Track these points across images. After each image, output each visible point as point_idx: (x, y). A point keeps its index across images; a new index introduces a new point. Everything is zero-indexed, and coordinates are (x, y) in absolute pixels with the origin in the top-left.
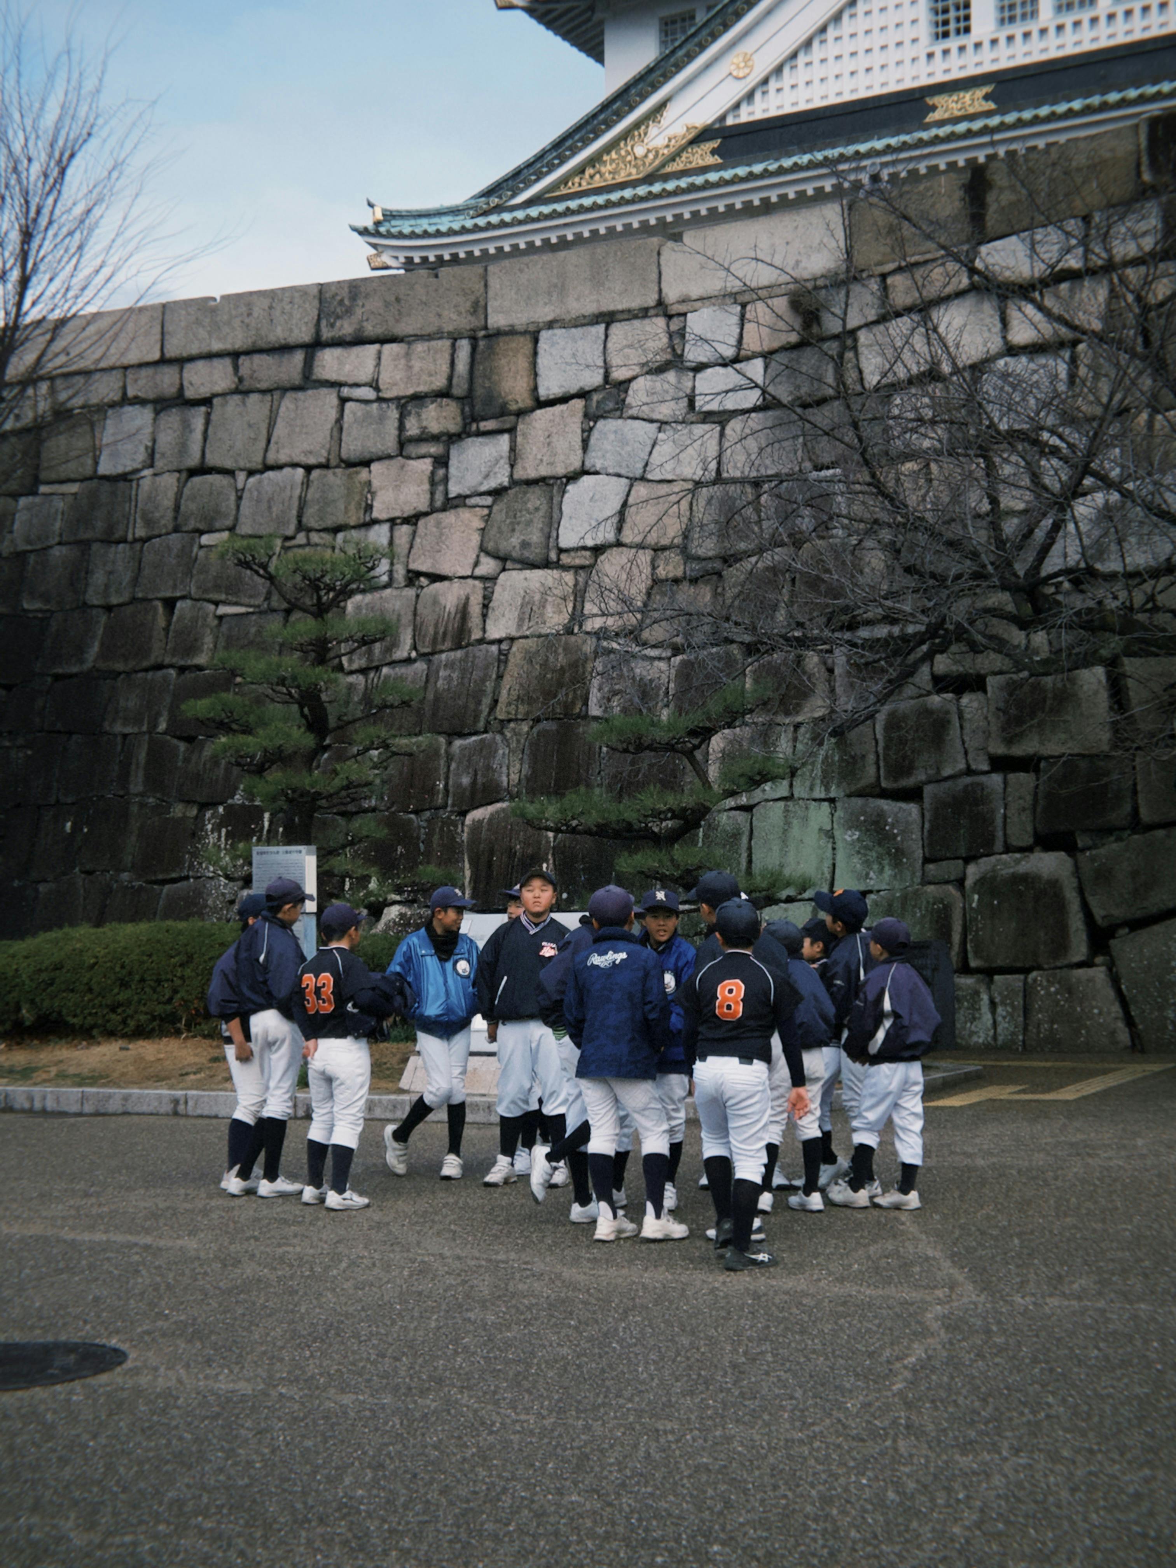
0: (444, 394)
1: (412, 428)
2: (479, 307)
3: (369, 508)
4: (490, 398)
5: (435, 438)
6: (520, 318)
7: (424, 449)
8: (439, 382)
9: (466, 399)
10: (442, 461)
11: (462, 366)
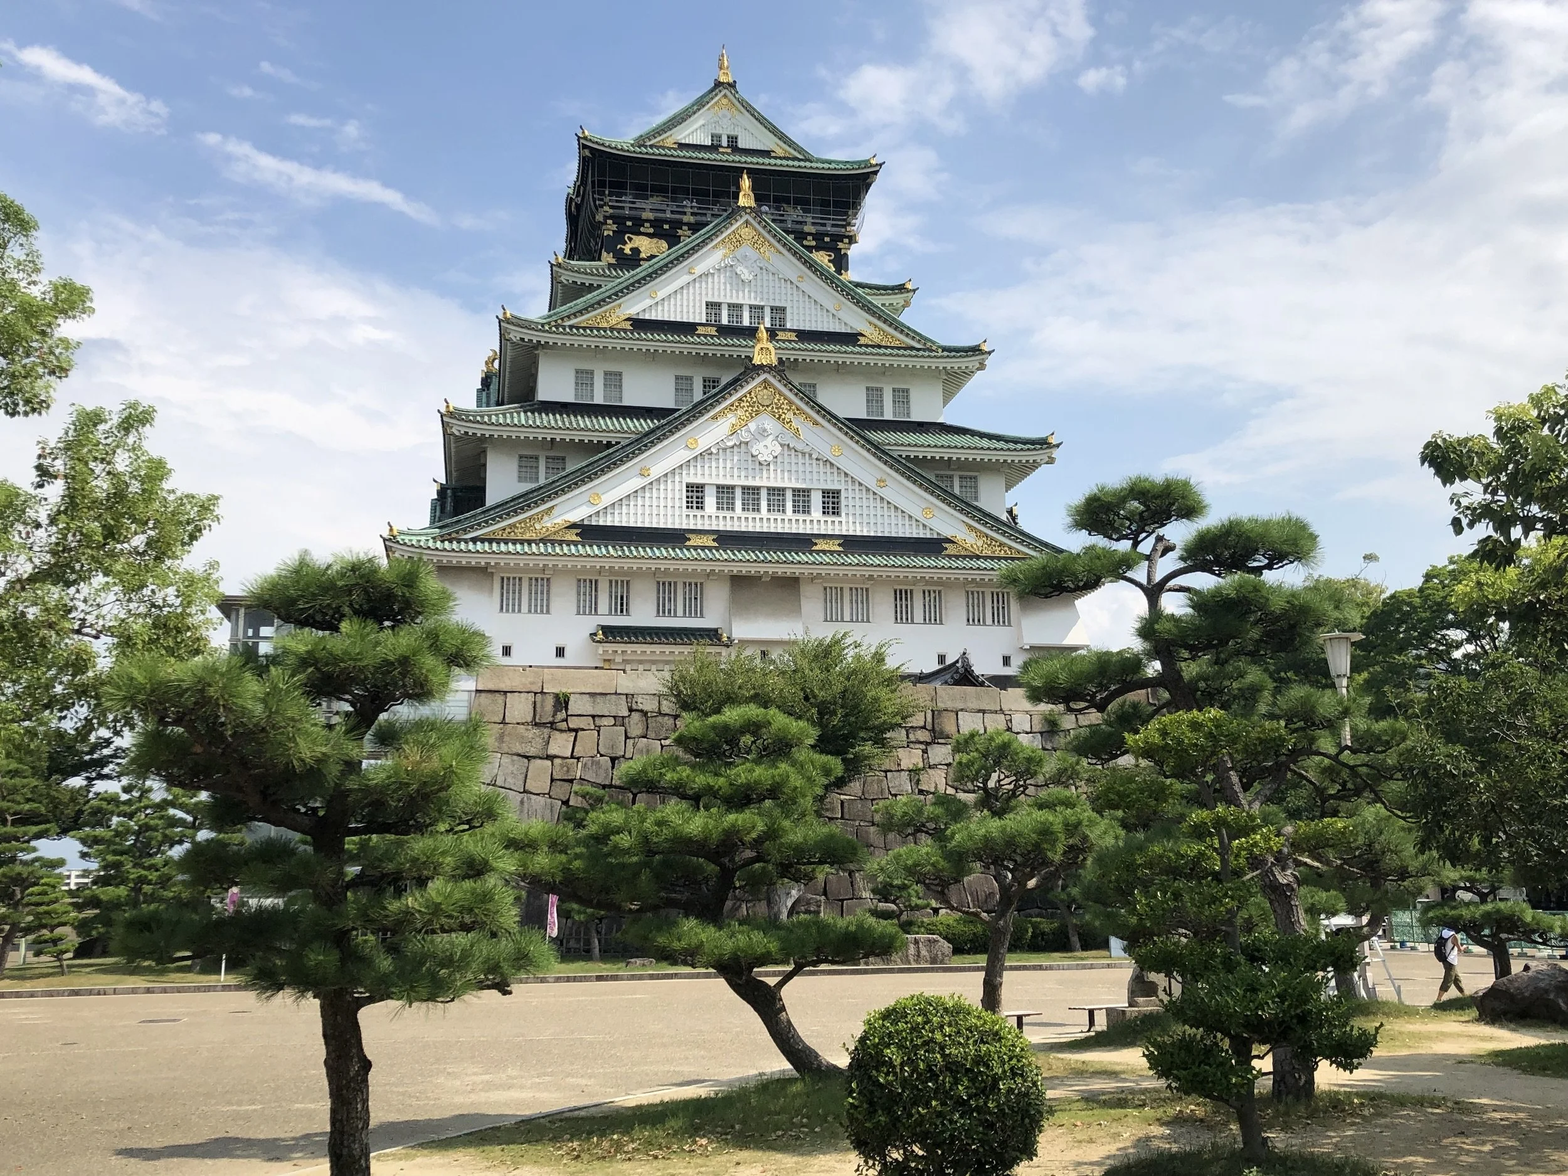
0: (924, 727)
1: (912, 737)
2: (934, 699)
3: (899, 765)
4: (942, 732)
5: (921, 743)
6: (949, 705)
7: (918, 746)
8: (922, 724)
9: (933, 730)
10: (925, 752)
11: (929, 719)
